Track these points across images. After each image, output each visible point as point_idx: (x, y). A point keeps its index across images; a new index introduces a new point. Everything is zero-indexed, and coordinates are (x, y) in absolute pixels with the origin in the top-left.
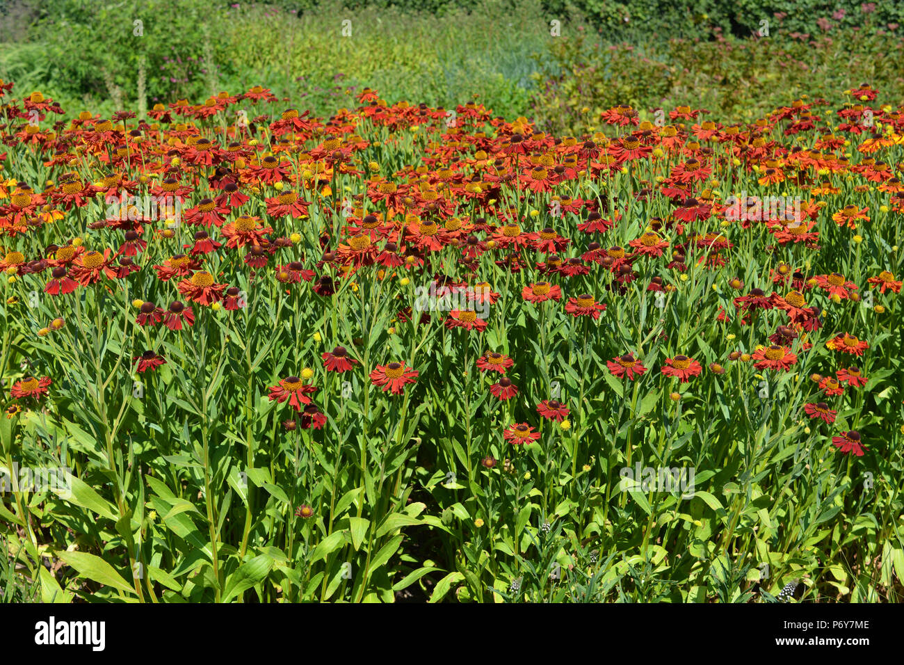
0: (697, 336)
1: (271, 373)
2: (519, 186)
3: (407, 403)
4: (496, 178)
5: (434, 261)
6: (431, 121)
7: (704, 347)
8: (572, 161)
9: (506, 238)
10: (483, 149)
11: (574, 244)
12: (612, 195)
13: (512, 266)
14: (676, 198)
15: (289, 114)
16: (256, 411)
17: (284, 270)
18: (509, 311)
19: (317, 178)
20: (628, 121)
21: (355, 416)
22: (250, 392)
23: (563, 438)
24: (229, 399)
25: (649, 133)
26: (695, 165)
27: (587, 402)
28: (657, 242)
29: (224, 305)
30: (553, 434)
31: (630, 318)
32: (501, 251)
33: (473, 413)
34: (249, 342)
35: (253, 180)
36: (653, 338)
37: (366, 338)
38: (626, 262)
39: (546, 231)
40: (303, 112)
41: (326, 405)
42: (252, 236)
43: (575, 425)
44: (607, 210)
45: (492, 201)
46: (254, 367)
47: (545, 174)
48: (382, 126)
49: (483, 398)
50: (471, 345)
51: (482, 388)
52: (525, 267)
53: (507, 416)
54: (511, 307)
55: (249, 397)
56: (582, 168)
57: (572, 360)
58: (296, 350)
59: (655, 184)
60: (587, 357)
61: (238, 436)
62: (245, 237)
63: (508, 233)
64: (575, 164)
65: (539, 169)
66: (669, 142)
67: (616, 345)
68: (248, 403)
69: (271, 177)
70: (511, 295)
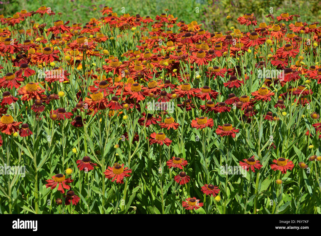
0: (294, 146)
1: (49, 171)
2: (190, 62)
3: (127, 187)
4: (176, 57)
5: (142, 105)
6: (142, 25)
7: (298, 151)
8: (219, 46)
9: (182, 92)
10: (172, 40)
11: (222, 94)
12: (243, 65)
13: (187, 107)
14: (279, 65)
15: (58, 23)
16: (40, 193)
17: (55, 113)
18: (185, 132)
19: (75, 59)
20: (250, 22)
21: (97, 195)
22: (36, 183)
23: (217, 206)
24: (25, 187)
25: (264, 30)
26: (290, 48)
27: (230, 184)
28: (267, 93)
29: (20, 134)
30: (211, 203)
31: (253, 136)
32: (181, 99)
33: (165, 192)
34: (35, 154)
35: (38, 61)
36: (267, 147)
37: (102, 151)
38: (250, 105)
39: (205, 88)
40: (66, 22)
41: (80, 189)
42: (36, 94)
43: (223, 198)
44: (240, 75)
45: (175, 70)
46: (39, 169)
47: (204, 54)
48: (115, 27)
49: (171, 183)
50: (164, 153)
51: (171, 177)
52: (194, 107)
53: (185, 193)
54: (187, 130)
55: (36, 185)
56: (225, 50)
57: (222, 160)
58: (63, 158)
59: (268, 58)
60: (229, 159)
61: (30, 208)
62: (31, 94)
63: (183, 89)
64: (221, 48)
65: (201, 52)
66: (276, 34)
67: (246, 152)
68: (35, 189)
69: (48, 59)
70: (187, 123)
